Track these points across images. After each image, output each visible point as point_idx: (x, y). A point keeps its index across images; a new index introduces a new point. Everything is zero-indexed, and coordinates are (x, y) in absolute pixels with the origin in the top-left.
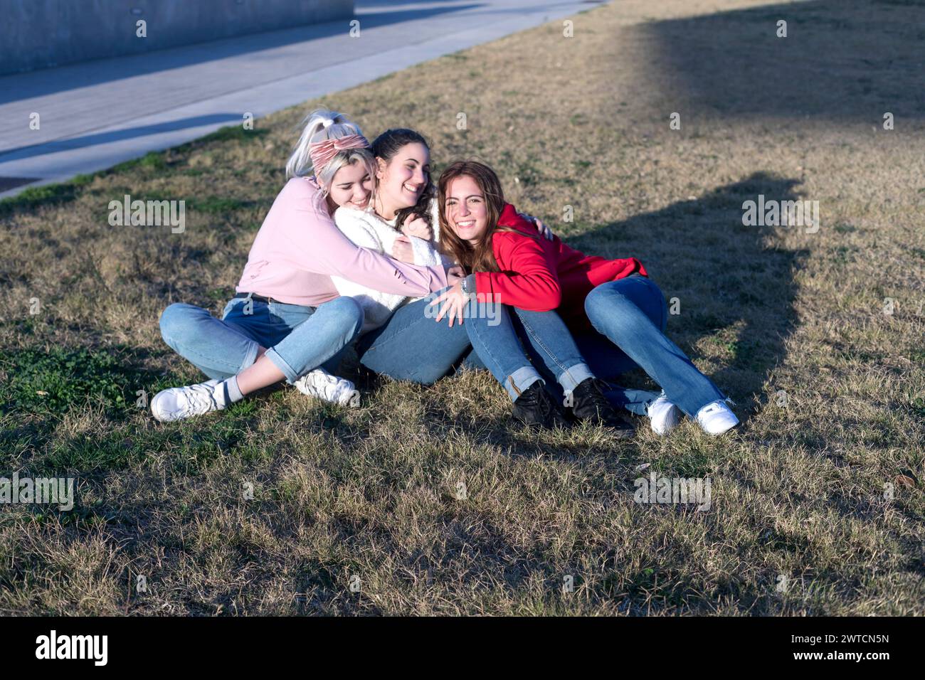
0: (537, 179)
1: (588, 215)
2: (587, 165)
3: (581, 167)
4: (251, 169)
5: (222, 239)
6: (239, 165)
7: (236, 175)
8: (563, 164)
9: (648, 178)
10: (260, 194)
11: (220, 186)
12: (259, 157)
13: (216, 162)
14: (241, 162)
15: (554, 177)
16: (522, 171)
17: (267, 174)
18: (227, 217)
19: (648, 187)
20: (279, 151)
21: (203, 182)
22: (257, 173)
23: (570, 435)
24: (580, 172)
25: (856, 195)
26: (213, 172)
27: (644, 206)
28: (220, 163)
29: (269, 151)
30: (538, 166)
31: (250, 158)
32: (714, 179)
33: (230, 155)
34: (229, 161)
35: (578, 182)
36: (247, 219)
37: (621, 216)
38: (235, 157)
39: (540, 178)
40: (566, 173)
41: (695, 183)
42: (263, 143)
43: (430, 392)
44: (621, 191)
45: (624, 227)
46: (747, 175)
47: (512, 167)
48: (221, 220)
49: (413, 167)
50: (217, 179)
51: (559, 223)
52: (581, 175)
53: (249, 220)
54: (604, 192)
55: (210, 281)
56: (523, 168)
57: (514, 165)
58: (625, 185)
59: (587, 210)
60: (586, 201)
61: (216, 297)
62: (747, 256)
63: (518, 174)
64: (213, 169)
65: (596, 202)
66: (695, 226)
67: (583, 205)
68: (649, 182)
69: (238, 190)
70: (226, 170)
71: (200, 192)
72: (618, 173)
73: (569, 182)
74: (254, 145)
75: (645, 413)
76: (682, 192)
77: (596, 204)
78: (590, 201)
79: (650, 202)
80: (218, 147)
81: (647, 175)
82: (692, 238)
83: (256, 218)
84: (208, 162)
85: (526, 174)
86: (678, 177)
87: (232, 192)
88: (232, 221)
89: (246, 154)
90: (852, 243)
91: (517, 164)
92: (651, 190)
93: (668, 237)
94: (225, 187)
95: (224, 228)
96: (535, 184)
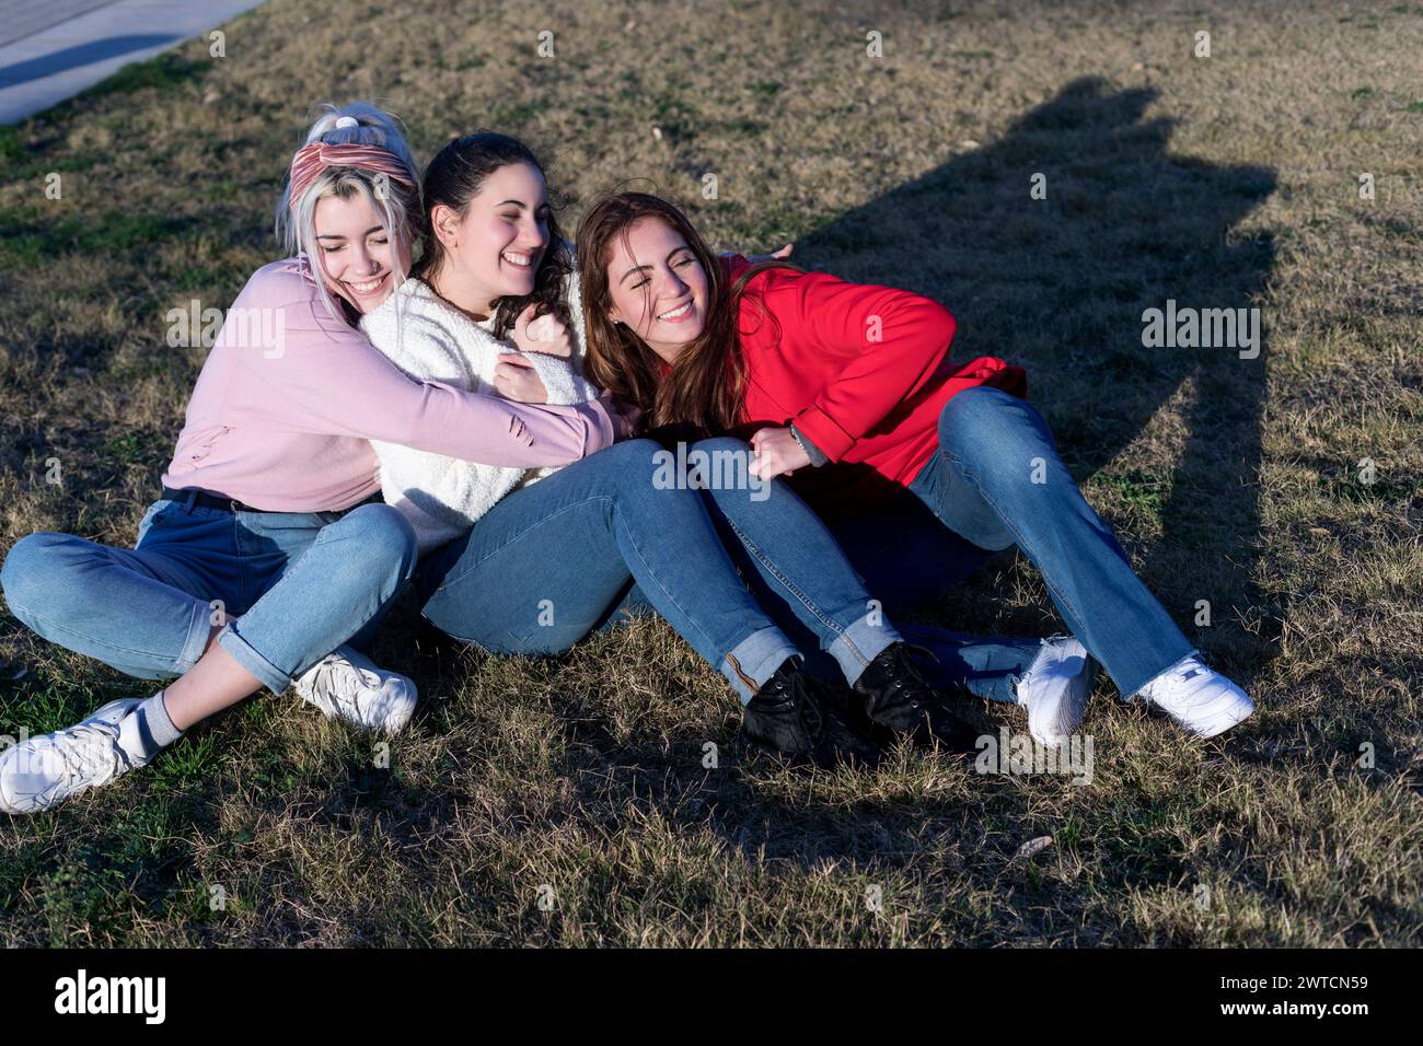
0: (691, 126)
1: (796, 199)
2: (774, 88)
3: (764, 94)
4: (181, 146)
5: (133, 313)
6: (160, 141)
7: (155, 162)
8: (731, 89)
9: (885, 109)
10: (201, 201)
11: (127, 190)
12: (193, 120)
13: (118, 136)
14: (163, 134)
15: (719, 118)
16: (663, 110)
17: (211, 156)
18: (140, 260)
19: (888, 127)
20: (230, 107)
21: (94, 185)
22: (193, 155)
23: (876, 781)
24: (765, 106)
25: (1252, 116)
26: (114, 160)
27: (890, 168)
28: (125, 139)
29: (212, 104)
30: (688, 97)
31: (179, 124)
32: (1000, 102)
33: (140, 121)
34: (141, 132)
35: (765, 127)
36: (177, 263)
37: (856, 197)
38: (151, 124)
39: (697, 123)
40: (740, 109)
41: (967, 111)
42: (199, 90)
43: (567, 675)
44: (844, 140)
45: (864, 219)
46: (1055, 88)
47: (643, 104)
48: (130, 268)
49: (516, 216)
50: (120, 175)
51: (748, 220)
52: (767, 113)
53: (182, 263)
54: (813, 144)
55: (112, 414)
56: (664, 104)
57: (647, 100)
58: (849, 128)
59: (792, 186)
60: (787, 166)
61: (125, 456)
62: (1098, 264)
63: (656, 117)
64: (112, 153)
65: (806, 168)
66: (989, 207)
67: (783, 176)
68: (888, 117)
69: (159, 194)
70: (136, 153)
71: (89, 205)
72: (829, 101)
73: (750, 128)
74: (185, 96)
75: (1012, 697)
76: (950, 133)
77: (805, 173)
78: (794, 167)
79: (899, 159)
80: (119, 105)
81: (881, 101)
82: (991, 234)
83: (194, 257)
84: (103, 138)
85: (671, 116)
86: (936, 103)
87: (148, 200)
88: (150, 268)
89: (170, 118)
90: (1274, 218)
91: (652, 97)
92: (895, 133)
93: (948, 235)
94: (135, 192)
95: (136, 285)
96: (690, 136)
